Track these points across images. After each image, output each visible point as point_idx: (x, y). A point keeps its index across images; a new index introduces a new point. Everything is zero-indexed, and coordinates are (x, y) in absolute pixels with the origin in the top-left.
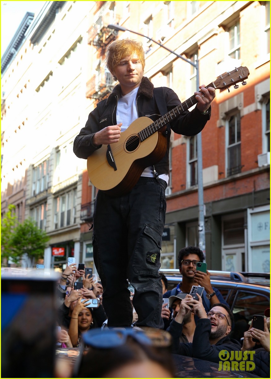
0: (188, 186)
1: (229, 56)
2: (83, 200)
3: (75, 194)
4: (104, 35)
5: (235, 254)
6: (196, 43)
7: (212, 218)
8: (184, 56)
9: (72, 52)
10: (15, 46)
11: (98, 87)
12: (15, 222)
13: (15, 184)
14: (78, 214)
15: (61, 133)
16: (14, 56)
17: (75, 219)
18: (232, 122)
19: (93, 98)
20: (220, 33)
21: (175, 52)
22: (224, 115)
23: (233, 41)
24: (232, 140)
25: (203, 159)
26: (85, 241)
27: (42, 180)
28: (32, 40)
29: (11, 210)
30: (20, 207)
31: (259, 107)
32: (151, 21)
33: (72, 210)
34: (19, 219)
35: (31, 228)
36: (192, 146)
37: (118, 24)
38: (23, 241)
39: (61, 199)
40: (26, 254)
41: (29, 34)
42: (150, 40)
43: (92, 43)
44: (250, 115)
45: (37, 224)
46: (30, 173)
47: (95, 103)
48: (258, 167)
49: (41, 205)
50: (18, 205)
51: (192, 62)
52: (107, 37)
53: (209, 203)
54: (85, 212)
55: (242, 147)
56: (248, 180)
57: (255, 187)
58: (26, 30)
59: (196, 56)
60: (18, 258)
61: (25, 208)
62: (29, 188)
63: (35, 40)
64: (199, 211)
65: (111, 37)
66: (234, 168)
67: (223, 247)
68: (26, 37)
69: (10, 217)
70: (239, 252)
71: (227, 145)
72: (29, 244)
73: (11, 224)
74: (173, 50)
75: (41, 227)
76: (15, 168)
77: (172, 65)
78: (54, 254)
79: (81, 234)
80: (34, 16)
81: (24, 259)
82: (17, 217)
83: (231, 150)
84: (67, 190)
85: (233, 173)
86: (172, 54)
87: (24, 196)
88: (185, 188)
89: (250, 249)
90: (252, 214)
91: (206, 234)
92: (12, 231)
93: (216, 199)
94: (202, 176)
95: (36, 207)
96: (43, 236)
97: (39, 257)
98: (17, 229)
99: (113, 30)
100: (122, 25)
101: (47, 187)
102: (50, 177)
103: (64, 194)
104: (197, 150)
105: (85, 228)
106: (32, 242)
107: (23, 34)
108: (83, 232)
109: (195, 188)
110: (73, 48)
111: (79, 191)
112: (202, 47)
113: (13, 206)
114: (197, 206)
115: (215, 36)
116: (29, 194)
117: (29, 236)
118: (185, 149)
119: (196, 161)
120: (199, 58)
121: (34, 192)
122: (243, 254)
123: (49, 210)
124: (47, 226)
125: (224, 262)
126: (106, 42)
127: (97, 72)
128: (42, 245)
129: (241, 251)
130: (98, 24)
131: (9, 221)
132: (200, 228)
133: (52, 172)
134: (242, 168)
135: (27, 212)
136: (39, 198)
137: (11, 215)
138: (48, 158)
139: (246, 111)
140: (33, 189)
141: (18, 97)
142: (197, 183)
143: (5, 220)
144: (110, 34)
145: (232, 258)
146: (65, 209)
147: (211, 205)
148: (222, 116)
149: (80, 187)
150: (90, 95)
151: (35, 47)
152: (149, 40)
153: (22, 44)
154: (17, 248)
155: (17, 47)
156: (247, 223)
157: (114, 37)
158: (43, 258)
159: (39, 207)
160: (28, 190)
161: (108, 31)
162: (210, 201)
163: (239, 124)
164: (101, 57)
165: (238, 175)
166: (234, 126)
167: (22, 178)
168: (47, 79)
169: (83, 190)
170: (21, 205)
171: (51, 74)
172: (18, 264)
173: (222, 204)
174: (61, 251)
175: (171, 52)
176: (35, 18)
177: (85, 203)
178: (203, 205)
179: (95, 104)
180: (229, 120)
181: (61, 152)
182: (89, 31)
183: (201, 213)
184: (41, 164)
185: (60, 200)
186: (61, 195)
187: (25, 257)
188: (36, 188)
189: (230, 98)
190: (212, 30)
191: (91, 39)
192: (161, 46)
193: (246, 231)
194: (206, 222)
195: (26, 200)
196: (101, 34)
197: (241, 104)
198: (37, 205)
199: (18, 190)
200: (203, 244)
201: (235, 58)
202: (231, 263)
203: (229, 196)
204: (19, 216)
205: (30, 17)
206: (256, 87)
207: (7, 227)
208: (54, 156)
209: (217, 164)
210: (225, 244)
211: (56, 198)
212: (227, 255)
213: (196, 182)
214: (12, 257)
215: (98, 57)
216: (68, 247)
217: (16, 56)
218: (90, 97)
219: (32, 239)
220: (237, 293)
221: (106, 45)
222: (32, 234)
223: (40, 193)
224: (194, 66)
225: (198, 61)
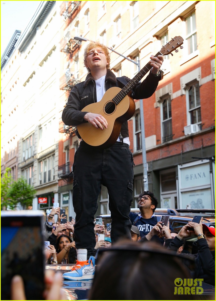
0: (135, 151)
2: (59, 163)
3: (54, 159)
4: (72, 44)
5: (170, 198)
6: (138, 49)
7: (153, 173)
8: (129, 58)
9: (49, 57)
10: (8, 54)
12: (11, 180)
13: (10, 152)
14: (56, 173)
15: (42, 115)
16: (7, 61)
17: (54, 177)
18: (165, 103)
19: (65, 90)
20: (154, 41)
21: (123, 55)
22: (159, 99)
24: (165, 117)
25: (145, 131)
26: (62, 192)
27: (30, 149)
28: (20, 49)
29: (8, 172)
30: (14, 169)
31: (184, 92)
32: (105, 34)
33: (51, 171)
34: (13, 178)
35: (23, 184)
36: (137, 121)
37: (81, 36)
38: (18, 194)
39: (44, 162)
40: (20, 203)
41: (18, 46)
43: (63, 51)
44: (178, 98)
45: (26, 181)
46: (21, 145)
47: (66, 93)
48: (184, 135)
49: (29, 167)
50: (13, 168)
51: (135, 62)
52: (74, 46)
53: (150, 162)
54: (61, 172)
55: (172, 121)
56: (178, 145)
57: (182, 149)
58: (15, 42)
59: (137, 57)
60: (14, 206)
61: (18, 170)
62: (20, 155)
63: (22, 49)
64: (143, 168)
65: (77, 46)
66: (167, 137)
67: (161, 193)
68: (16, 48)
69: (7, 176)
70: (173, 196)
71: (162, 120)
72: (21, 196)
73: (8, 182)
74: (121, 54)
75: (30, 184)
76: (10, 142)
77: (121, 64)
78: (40, 202)
79: (59, 187)
80: (21, 33)
81: (18, 207)
83: (165, 124)
84: (48, 156)
85: (167, 140)
86: (121, 56)
87: (17, 162)
89: (180, 194)
90: (181, 169)
91: (149, 184)
92: (9, 187)
93: (155, 159)
94: (145, 143)
95: (26, 169)
96: (32, 190)
97: (29, 205)
98: (13, 185)
99: (78, 41)
100: (84, 37)
101: (33, 154)
102: (35, 147)
103: (45, 159)
104: (140, 125)
105: (61, 183)
106: (24, 194)
107: (14, 46)
108: (60, 186)
109: (140, 151)
110: (49, 55)
111: (56, 157)
112: (141, 51)
113: (9, 168)
114: (142, 165)
115: (151, 43)
116: (21, 160)
117: (21, 190)
118: (132, 124)
119: (140, 132)
120: (140, 59)
121: (24, 158)
122: (176, 198)
124: (34, 182)
125: (162, 203)
126: (73, 50)
128: (31, 196)
129: (174, 195)
130: (67, 37)
131: (6, 180)
132: (145, 180)
133: (37, 143)
134: (173, 136)
135: (20, 173)
136: (27, 162)
137: (8, 175)
139: (174, 96)
140: (23, 156)
141: (11, 90)
142: (142, 148)
143: (4, 179)
144: (75, 44)
145: (168, 201)
146: (47, 170)
147: (152, 163)
148: (157, 99)
149: (57, 154)
150: (63, 87)
151: (22, 54)
153: (13, 53)
154: (13, 199)
155: (9, 56)
156: (178, 175)
157: (79, 46)
158: (31, 205)
159: (28, 169)
160: (20, 157)
161: (74, 42)
162: (151, 160)
163: (170, 105)
164: (70, 60)
165: (171, 142)
166: (166, 106)
167: (15, 148)
168: (31, 77)
169: (59, 156)
170: (14, 168)
171: (34, 73)
173: (160, 162)
174: (45, 200)
175: (120, 55)
176: (21, 34)
177: (61, 165)
178: (146, 164)
180: (163, 102)
181: (43, 129)
182: (60, 42)
183: (144, 169)
184: (28, 138)
185: (42, 163)
186: (44, 160)
187: (19, 205)
188: (25, 155)
189: (163, 87)
190: (148, 39)
191: (62, 48)
192: (113, 51)
193: (177, 181)
194: (148, 176)
195: (19, 164)
196: (69, 44)
197: (171, 90)
198: (26, 167)
199: (13, 157)
202: (168, 205)
203: (164, 157)
204: (13, 176)
205: (18, 33)
206: (181, 79)
208: (38, 132)
209: (155, 134)
210: (163, 191)
211: (40, 162)
212: (164, 199)
213: (141, 147)
214: (10, 206)
215: (67, 60)
216: (50, 196)
217: (9, 61)
218: (62, 89)
219: (24, 192)
220: (173, 223)
221: (73, 52)
222: (23, 189)
223: (29, 159)
224: (136, 64)
225: (139, 61)
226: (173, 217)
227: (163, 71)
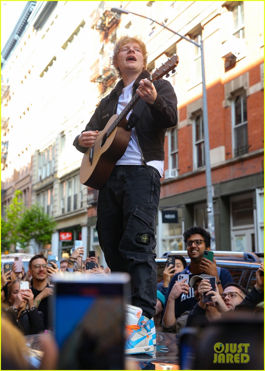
0: (195, 168)
1: (233, 36)
4: (107, 19)
5: (244, 235)
6: (200, 24)
7: (220, 200)
8: (188, 37)
9: (75, 36)
10: (18, 33)
11: (102, 71)
12: (21, 208)
13: (21, 169)
14: (85, 198)
15: (66, 118)
16: (18, 42)
17: (82, 203)
18: (238, 101)
19: (97, 82)
20: (223, 13)
21: (179, 33)
22: (229, 95)
23: (237, 20)
24: (238, 120)
25: (210, 140)
26: (92, 225)
27: (48, 165)
28: (35, 25)
29: (17, 196)
30: (27, 193)
32: (153, 4)
33: (78, 195)
34: (25, 205)
35: (39, 213)
36: (197, 127)
37: (121, 7)
38: (31, 227)
40: (34, 240)
41: (32, 20)
42: (154, 21)
43: (95, 27)
44: (256, 94)
45: (43, 209)
46: (36, 158)
47: (99, 86)
49: (47, 190)
50: (25, 191)
51: (196, 43)
52: (110, 20)
53: (216, 184)
54: (92, 196)
55: (249, 126)
56: (256, 160)
57: (263, 167)
58: (29, 16)
59: (199, 36)
60: (25, 244)
61: (32, 193)
62: (35, 173)
63: (38, 25)
64: (207, 193)
65: (114, 21)
66: (241, 148)
67: (232, 228)
68: (29, 23)
69: (16, 203)
70: (248, 233)
71: (233, 125)
72: (36, 229)
73: (18, 210)
74: (176, 31)
75: (48, 213)
76: (21, 154)
77: (176, 46)
78: (62, 239)
79: (88, 218)
80: (36, 2)
81: (32, 245)
82: (23, 202)
83: (237, 130)
84: (73, 175)
85: (240, 153)
86: (176, 35)
87: (30, 182)
88: (192, 170)
89: (259, 230)
90: (260, 194)
91: (215, 215)
92: (19, 217)
93: (224, 180)
94: (209, 157)
95: (43, 192)
96: (51, 221)
97: (47, 242)
98: (24, 214)
99: (116, 13)
100: (124, 8)
101: (53, 172)
102: (56, 162)
103: (70, 178)
104: (203, 131)
105: (92, 212)
106: (40, 228)
107: (26, 21)
108: (91, 216)
109: (202, 169)
110: (76, 33)
112: (205, 27)
113: (19, 191)
114: (205, 188)
115: (218, 16)
116: (36, 179)
117: (35, 222)
118: (191, 131)
119: (203, 142)
120: (203, 39)
121: (40, 177)
122: (253, 235)
123: (55, 195)
124: (54, 211)
125: (234, 243)
126: (109, 26)
127: (101, 55)
128: (50, 230)
129: (251, 231)
130: (101, 8)
131: (16, 207)
132: (209, 210)
133: (58, 157)
134: (249, 148)
135: (34, 197)
136: (45, 183)
137: (18, 201)
138: (54, 143)
139: (252, 90)
140: (39, 174)
141: (22, 83)
142: (205, 164)
143: (12, 206)
144: (112, 17)
145: (242, 239)
146: (71, 194)
147: (218, 186)
148: (227, 96)
150: (95, 79)
151: (38, 32)
152: (152, 21)
153: (25, 31)
154: (24, 234)
155: (20, 34)
156: (256, 203)
157: (117, 20)
158: (50, 243)
159: (46, 192)
160: (35, 175)
161: (110, 15)
162: (218, 182)
163: (245, 104)
164: (104, 41)
165: (246, 155)
166: (240, 105)
167: (28, 164)
168: (51, 64)
170: (27, 190)
171: (55, 59)
172: (26, 249)
173: (230, 184)
174: (68, 235)
175: (175, 33)
176: (37, 4)
178: (211, 187)
179: (99, 88)
180: (235, 100)
181: (66, 136)
182: (91, 15)
183: (209, 194)
184: (46, 149)
185: (66, 184)
186: (68, 179)
187: (32, 242)
188: (42, 173)
189: (236, 78)
190: (215, 11)
191: (94, 23)
192: (165, 27)
193: (255, 211)
194: (214, 203)
195: (33, 185)
196: (104, 18)
197: (246, 83)
198: (43, 190)
199: (25, 175)
200: (212, 226)
201: (239, 37)
202: (241, 244)
203: (236, 177)
204: (26, 202)
205: (32, 3)
206: (261, 66)
207: (14, 213)
208: (59, 141)
209: (224, 145)
210: (235, 225)
211: (62, 183)
212: (236, 236)
213: (203, 163)
214: (21, 243)
215: (101, 41)
216: (76, 231)
217: (19, 42)
218: (94, 81)
219: (40, 225)
220: (251, 274)
221: (109, 29)
222: (39, 220)
223: (47, 178)
224: (198, 46)
225: (202, 42)
226: (251, 265)
227: (236, 55)
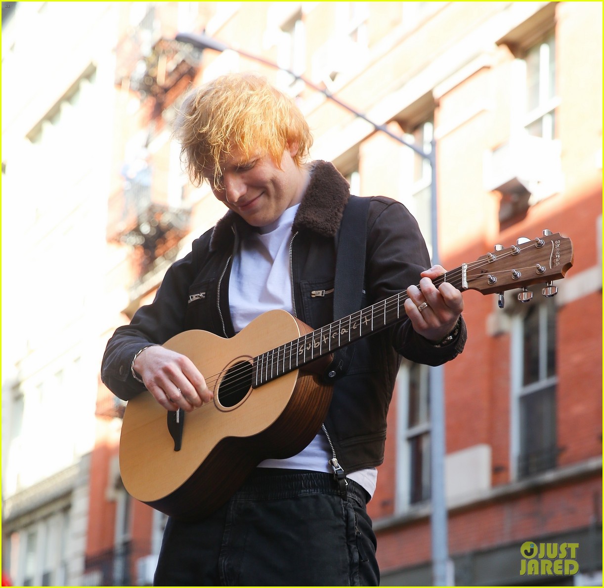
0: (403, 506)
1: (527, 130)
2: (90, 542)
4: (163, 62)
6: (430, 93)
8: (395, 128)
18: (533, 319)
19: (128, 243)
20: (500, 63)
21: (369, 117)
24: (531, 373)
25: (449, 429)
32: (298, 25)
36: (413, 387)
37: (203, 30)
39: (23, 538)
42: (297, 78)
43: (126, 83)
44: (584, 301)
51: (418, 145)
52: (172, 66)
53: (463, 556)
54: (96, 577)
55: (561, 394)
56: (578, 490)
57: (596, 510)
59: (427, 127)
64: (433, 579)
65: (184, 69)
66: (536, 455)
71: (516, 387)
74: (360, 109)
77: (358, 154)
83: (527, 401)
85: (533, 469)
86: (361, 120)
88: (392, 511)
93: (484, 545)
94: (443, 477)
99: (189, 49)
100: (214, 34)
103: (32, 523)
104: (429, 401)
109: (422, 510)
110: (69, 97)
111: (80, 517)
112: (444, 103)
115: (484, 75)
119: (427, 433)
120: (437, 136)
126: (168, 83)
130: (146, 30)
134: (559, 453)
139: (572, 290)
142: (430, 497)
144: (179, 58)
146: (36, 570)
147: (467, 561)
149: (81, 504)
150: (120, 234)
157: (191, 69)
162: (467, 549)
163: (552, 327)
164: (152, 126)
165: (549, 476)
166: (537, 331)
169: (91, 513)
175: (358, 115)
177: (95, 550)
178: (445, 562)
180: (523, 314)
182: (117, 47)
185: (19, 540)
186: (26, 526)
190: (477, 56)
191: (123, 73)
192: (330, 97)
196: (153, 59)
201: (540, 135)
203: (520, 537)
209: (488, 441)
218: (117, 239)
221: (166, 90)
224: (424, 156)
225: (433, 144)
227: (530, 188)
